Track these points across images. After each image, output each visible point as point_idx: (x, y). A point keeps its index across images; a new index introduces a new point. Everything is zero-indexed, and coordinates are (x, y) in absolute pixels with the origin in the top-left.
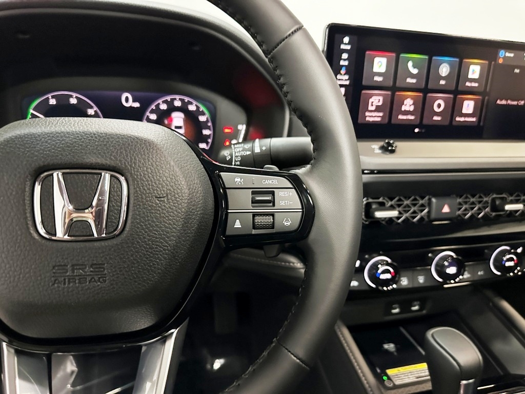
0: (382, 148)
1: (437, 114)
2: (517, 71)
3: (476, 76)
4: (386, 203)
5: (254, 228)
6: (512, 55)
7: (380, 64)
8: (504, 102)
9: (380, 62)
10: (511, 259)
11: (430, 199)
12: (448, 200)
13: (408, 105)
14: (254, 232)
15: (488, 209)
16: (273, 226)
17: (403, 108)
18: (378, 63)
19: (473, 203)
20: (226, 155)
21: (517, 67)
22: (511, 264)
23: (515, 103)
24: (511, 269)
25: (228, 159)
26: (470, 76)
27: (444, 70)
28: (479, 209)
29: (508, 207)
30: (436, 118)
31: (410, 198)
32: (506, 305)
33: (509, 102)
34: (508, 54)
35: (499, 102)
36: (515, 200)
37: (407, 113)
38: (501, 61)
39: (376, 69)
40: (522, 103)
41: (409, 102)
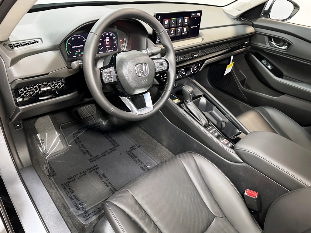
2: (195, 18)
5: (160, 70)
8: (193, 27)
9: (166, 21)
10: (195, 69)
11: (178, 57)
12: (182, 56)
15: (190, 57)
16: (163, 69)
17: (171, 33)
19: (187, 56)
22: (195, 70)
23: (195, 27)
24: (196, 71)
26: (185, 22)
27: (180, 21)
28: (188, 57)
29: (195, 56)
30: (178, 34)
32: (194, 81)
34: (193, 14)
35: (191, 27)
36: (196, 53)
37: (172, 34)
38: (192, 16)
40: (197, 26)
41: (172, 31)
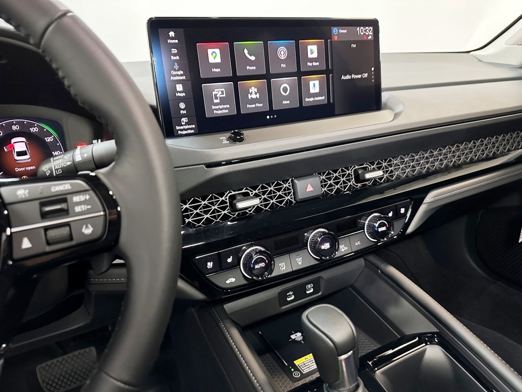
0: (230, 139)
1: (286, 98)
2: (354, 46)
3: (315, 55)
4: (250, 193)
5: (48, 243)
6: (345, 31)
7: (214, 55)
8: (348, 77)
9: (213, 52)
10: (383, 225)
11: (292, 181)
12: (310, 179)
13: (253, 94)
14: (48, 249)
16: (71, 238)
17: (250, 97)
18: (212, 54)
20: (46, 170)
21: (354, 42)
22: (384, 229)
23: (359, 76)
25: (48, 175)
26: (310, 56)
27: (283, 54)
28: (344, 182)
30: (285, 102)
31: (273, 184)
32: (393, 271)
33: (353, 76)
34: (341, 31)
35: (343, 77)
36: (377, 168)
37: (254, 101)
38: (336, 38)
39: (212, 60)
40: (366, 75)
41: (253, 90)
